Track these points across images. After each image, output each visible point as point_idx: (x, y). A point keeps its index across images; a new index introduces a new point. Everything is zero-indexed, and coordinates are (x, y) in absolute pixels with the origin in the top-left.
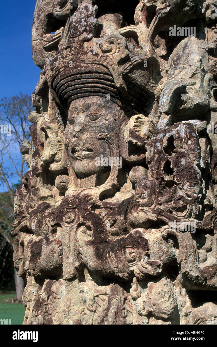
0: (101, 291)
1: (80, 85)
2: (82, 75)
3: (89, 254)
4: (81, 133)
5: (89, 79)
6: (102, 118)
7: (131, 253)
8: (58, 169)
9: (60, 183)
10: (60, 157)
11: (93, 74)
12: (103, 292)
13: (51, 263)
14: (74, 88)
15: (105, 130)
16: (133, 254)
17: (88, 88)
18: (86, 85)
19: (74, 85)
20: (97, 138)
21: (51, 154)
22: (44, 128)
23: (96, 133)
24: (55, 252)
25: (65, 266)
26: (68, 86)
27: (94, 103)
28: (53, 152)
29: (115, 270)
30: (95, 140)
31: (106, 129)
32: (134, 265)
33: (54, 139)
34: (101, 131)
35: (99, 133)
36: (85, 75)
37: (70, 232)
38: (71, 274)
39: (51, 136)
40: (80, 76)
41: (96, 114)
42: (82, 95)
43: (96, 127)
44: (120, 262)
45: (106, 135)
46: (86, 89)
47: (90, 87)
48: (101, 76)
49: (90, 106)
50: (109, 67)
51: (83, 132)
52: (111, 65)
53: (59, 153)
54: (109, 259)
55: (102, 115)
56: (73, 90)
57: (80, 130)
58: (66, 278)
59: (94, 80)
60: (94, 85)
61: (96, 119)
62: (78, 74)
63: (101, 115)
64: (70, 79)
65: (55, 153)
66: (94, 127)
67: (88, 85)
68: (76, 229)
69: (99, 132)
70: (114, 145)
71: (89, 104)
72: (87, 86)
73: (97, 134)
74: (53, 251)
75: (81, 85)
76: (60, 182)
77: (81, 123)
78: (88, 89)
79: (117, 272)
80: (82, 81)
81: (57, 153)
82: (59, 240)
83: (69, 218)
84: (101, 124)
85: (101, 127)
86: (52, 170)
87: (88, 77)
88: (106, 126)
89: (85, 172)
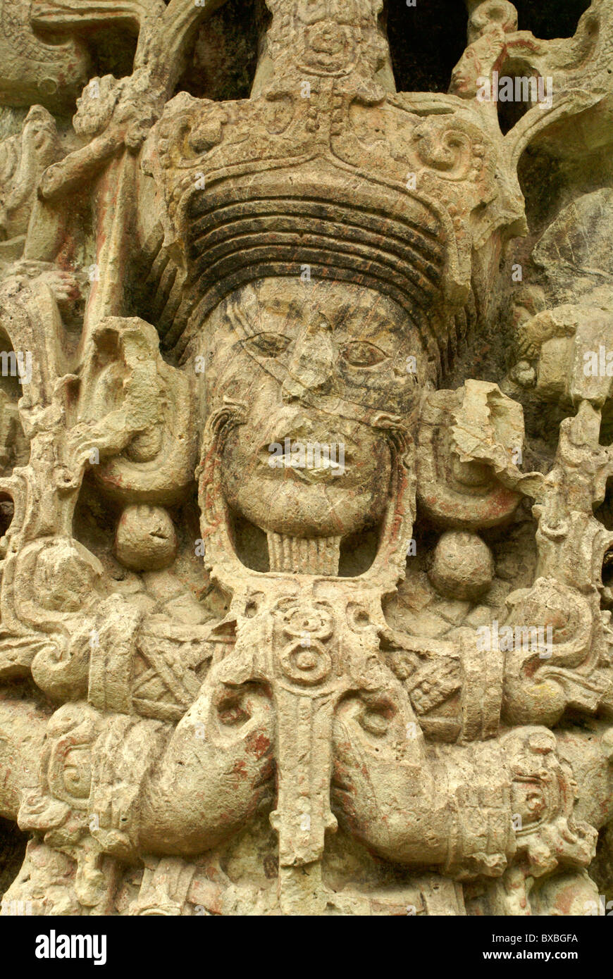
0: (395, 906)
1: (325, 238)
2: (345, 211)
3: (388, 791)
4: (322, 395)
5: (365, 231)
6: (387, 365)
7: (529, 798)
8: (152, 487)
9: (151, 537)
10: (154, 448)
11: (389, 221)
12: (400, 908)
13: (219, 811)
14: (298, 241)
15: (396, 406)
16: (535, 801)
17: (356, 258)
18: (349, 244)
19: (301, 233)
20: (368, 425)
21: (129, 428)
22: (117, 333)
23: (368, 407)
24: (245, 773)
25: (294, 823)
26: (276, 227)
27: (367, 312)
28: (137, 426)
29: (478, 844)
30: (363, 428)
31: (399, 403)
32: (531, 833)
33: (148, 382)
34: (385, 406)
35: (378, 409)
36: (356, 215)
37: (313, 713)
38: (315, 849)
39: (139, 366)
40: (336, 211)
41: (374, 348)
42: (321, 270)
43: (369, 389)
44: (495, 822)
45: (398, 422)
46: (344, 258)
47: (363, 256)
48: (411, 235)
49: (351, 316)
50: (446, 217)
51: (326, 395)
52: (454, 214)
53: (154, 432)
54: (460, 810)
55: (388, 356)
56: (294, 244)
57: (321, 387)
58: (295, 862)
59: (384, 238)
60: (379, 256)
61: (370, 364)
62: (330, 201)
63: (384, 353)
64: (295, 207)
65: (142, 429)
66: (360, 386)
67: (358, 246)
68: (336, 708)
69: (377, 405)
70: (408, 458)
71: (348, 307)
72: (352, 249)
73: (370, 410)
74: (238, 771)
75: (332, 241)
76: (153, 534)
77: (323, 364)
78: (353, 261)
79: (481, 850)
80: (339, 228)
81: (146, 429)
82: (265, 736)
83: (309, 668)
84: (386, 382)
85: (385, 393)
86: (123, 485)
87: (365, 224)
88: (400, 395)
89: (320, 524)
